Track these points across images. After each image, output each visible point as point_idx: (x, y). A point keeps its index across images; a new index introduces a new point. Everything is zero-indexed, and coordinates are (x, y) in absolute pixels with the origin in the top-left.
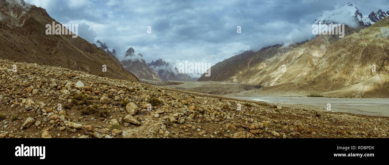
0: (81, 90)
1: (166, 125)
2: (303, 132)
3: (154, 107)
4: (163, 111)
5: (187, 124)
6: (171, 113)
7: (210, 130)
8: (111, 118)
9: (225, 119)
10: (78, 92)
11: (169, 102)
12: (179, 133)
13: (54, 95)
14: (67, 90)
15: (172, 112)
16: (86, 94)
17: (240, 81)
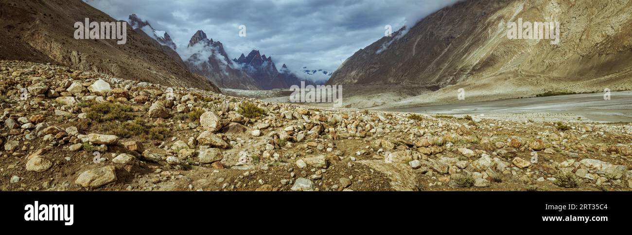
0: (106, 96)
1: (274, 144)
2: (523, 149)
3: (251, 120)
4: (267, 125)
5: (309, 141)
6: (280, 127)
7: (349, 149)
8: (173, 140)
9: (374, 133)
10: (100, 99)
11: (276, 111)
12: (297, 156)
13: (41, 107)
14: (73, 98)
15: (282, 126)
16: (118, 103)
17: (399, 81)
